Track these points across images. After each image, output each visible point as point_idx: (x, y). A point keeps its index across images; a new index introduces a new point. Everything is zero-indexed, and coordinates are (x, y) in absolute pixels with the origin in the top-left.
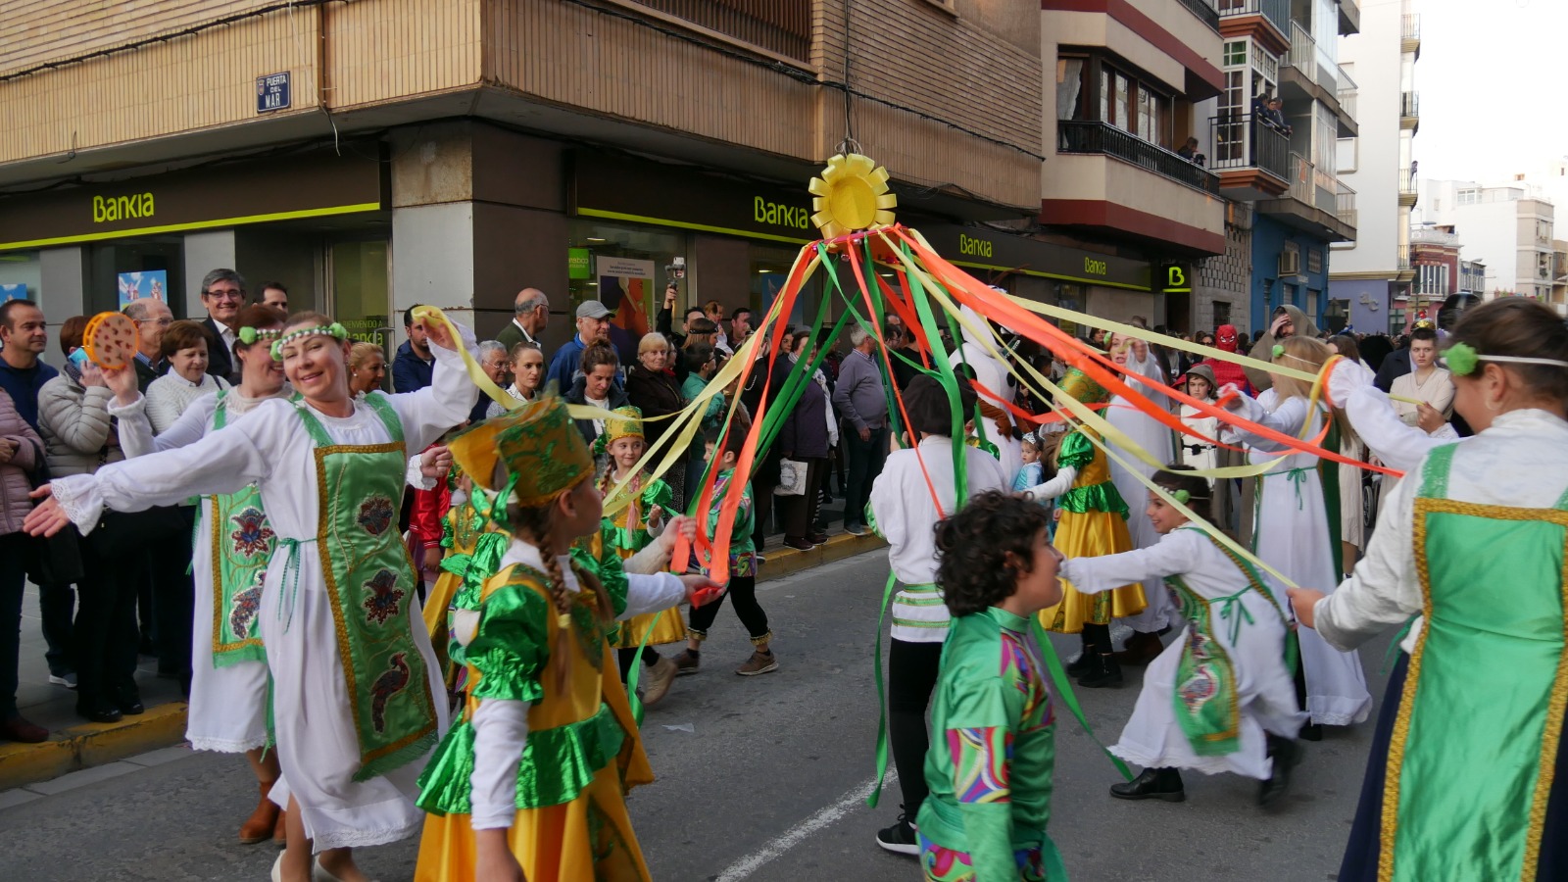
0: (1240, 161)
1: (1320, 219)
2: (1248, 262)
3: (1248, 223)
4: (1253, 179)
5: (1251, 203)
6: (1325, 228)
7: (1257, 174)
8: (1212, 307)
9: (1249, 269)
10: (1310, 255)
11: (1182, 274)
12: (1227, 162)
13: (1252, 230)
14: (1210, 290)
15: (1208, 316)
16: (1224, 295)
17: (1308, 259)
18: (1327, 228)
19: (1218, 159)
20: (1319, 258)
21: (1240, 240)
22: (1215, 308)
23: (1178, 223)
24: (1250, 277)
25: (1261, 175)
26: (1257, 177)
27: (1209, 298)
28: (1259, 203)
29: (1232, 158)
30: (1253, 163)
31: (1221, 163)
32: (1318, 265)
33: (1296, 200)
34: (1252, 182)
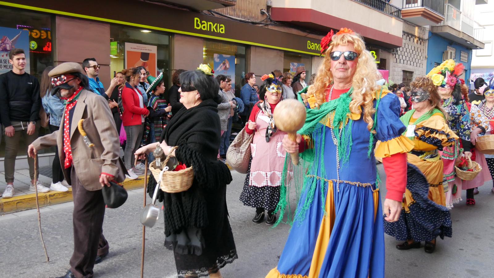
0: (416, 5)
1: (463, 37)
2: (426, 54)
3: (426, 36)
4: (422, 13)
5: (428, 27)
6: (466, 41)
7: (423, 10)
8: (402, 73)
9: (426, 57)
10: (462, 54)
11: (376, 54)
12: (410, 5)
13: (428, 39)
14: (401, 65)
15: (399, 77)
16: (409, 68)
17: (460, 56)
18: (468, 41)
19: (406, 4)
20: (467, 56)
21: (421, 44)
22: (403, 73)
23: (369, 28)
24: (426, 61)
25: (426, 11)
26: (424, 12)
27: (400, 69)
28: (432, 27)
29: (413, 3)
30: (422, 5)
31: (407, 5)
32: (466, 59)
33: (449, 26)
34: (422, 14)
